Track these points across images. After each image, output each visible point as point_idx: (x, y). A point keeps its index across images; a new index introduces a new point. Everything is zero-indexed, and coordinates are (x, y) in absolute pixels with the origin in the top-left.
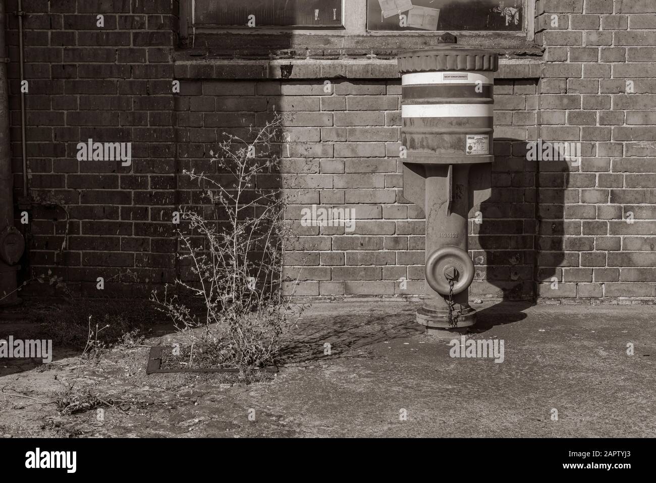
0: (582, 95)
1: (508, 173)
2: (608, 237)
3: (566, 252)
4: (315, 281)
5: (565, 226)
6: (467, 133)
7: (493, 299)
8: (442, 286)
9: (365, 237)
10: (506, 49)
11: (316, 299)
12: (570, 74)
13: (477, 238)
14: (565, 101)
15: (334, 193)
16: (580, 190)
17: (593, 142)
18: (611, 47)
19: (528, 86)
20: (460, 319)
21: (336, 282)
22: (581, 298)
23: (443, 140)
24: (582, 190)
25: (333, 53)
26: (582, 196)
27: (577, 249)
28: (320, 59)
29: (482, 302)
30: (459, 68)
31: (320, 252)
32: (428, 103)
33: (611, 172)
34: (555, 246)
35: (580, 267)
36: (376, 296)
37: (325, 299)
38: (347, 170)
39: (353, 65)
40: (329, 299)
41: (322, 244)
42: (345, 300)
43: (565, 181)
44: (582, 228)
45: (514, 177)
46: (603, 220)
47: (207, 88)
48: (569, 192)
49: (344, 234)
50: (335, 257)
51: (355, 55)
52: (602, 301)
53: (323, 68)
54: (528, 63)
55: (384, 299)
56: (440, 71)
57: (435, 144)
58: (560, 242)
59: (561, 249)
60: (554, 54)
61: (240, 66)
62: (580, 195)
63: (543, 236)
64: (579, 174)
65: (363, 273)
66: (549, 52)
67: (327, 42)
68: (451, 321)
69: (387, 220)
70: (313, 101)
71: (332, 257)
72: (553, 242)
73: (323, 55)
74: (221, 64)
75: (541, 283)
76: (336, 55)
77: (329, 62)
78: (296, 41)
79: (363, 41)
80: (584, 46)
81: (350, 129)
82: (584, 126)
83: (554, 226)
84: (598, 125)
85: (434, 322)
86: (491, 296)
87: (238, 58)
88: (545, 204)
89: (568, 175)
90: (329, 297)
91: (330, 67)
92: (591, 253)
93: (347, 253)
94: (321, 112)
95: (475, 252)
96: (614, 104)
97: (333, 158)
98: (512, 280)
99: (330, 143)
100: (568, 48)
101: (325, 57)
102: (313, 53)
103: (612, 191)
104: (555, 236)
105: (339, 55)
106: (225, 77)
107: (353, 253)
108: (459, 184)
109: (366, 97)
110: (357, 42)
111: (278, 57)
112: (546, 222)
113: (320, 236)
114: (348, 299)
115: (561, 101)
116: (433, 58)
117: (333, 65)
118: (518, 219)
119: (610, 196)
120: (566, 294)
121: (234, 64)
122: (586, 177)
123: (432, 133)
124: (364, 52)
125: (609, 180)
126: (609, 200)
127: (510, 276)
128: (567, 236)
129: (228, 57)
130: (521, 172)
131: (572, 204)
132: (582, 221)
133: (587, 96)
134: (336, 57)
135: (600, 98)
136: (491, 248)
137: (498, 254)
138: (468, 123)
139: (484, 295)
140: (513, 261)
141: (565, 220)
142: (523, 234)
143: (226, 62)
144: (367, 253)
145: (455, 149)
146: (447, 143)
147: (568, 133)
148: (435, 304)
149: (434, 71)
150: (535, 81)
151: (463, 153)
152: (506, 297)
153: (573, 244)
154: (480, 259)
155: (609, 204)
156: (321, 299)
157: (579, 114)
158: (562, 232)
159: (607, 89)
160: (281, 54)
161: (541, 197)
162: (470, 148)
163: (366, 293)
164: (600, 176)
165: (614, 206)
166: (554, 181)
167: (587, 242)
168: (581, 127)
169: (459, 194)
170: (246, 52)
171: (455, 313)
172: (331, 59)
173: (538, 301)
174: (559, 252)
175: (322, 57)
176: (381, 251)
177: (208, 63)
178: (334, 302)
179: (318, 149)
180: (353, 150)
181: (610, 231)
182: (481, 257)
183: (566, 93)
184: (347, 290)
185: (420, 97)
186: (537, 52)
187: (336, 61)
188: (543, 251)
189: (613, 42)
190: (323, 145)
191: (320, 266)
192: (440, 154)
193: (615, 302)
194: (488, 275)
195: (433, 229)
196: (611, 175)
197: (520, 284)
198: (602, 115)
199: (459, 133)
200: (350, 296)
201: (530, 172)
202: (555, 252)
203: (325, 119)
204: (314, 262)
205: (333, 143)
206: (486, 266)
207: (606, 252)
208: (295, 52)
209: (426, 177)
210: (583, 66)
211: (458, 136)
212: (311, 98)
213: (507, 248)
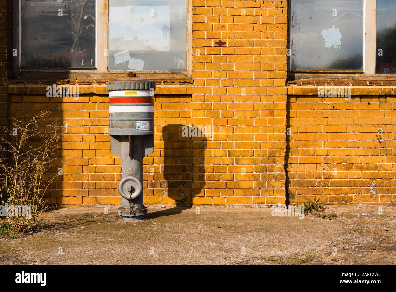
0: (212, 103)
1: (178, 141)
2: (227, 174)
3: (206, 181)
4: (80, 197)
5: (205, 168)
6: (137, 120)
7: (171, 206)
8: (126, 195)
9: (106, 174)
10: (176, 80)
11: (81, 206)
12: (206, 92)
13: (163, 174)
14: (204, 106)
15: (90, 152)
16: (213, 150)
17: (219, 126)
18: (226, 79)
19: (187, 98)
20: (137, 212)
21: (91, 197)
22: (214, 205)
23: (125, 123)
24: (214, 150)
25: (89, 82)
26: (214, 153)
27: (212, 179)
28: (82, 84)
29: (165, 207)
30: (132, 88)
31: (83, 182)
32: (118, 105)
33: (228, 141)
34: (201, 178)
35: (214, 189)
36: (112, 204)
37: (85, 206)
38: (96, 140)
39: (98, 88)
40: (87, 206)
41: (84, 178)
42: (96, 207)
43: (205, 145)
44: (214, 169)
45: (181, 144)
46: (224, 165)
47: (26, 99)
48: (207, 151)
49: (95, 172)
50: (91, 184)
51: (100, 82)
52: (225, 206)
53: (84, 89)
54: (186, 87)
55: (116, 206)
56: (123, 90)
57: (121, 126)
58: (203, 176)
59: (204, 180)
60: (198, 82)
61: (41, 88)
62: (213, 153)
63: (195, 173)
64: (212, 142)
65: (105, 192)
66: (196, 81)
67: (88, 76)
68: (131, 213)
69: (117, 166)
70: (79, 105)
71: (89, 185)
72: (200, 176)
73: (84, 83)
74: (32, 86)
75: (194, 197)
76: (91, 82)
77: (87, 86)
78: (72, 75)
79: (106, 76)
80: (213, 78)
81: (98, 120)
82: (214, 118)
83: (200, 168)
84: (221, 117)
85: (124, 213)
86: (170, 204)
87: (41, 84)
88: (196, 157)
89: (206, 142)
90: (87, 205)
91: (87, 88)
92: (219, 182)
93: (97, 182)
94: (83, 111)
95: (162, 182)
96: (228, 107)
97: (90, 134)
98: (181, 196)
99: (88, 126)
100: (205, 80)
101: (85, 84)
102: (79, 82)
103: (228, 150)
104: (201, 173)
105: (92, 82)
106: (33, 93)
107: (100, 182)
108: (136, 145)
109: (106, 104)
110: (103, 76)
111: (61, 83)
112: (196, 166)
113: (83, 173)
114: (97, 206)
115: (202, 105)
116: (120, 84)
117: (88, 87)
118: (184, 165)
119: (228, 153)
120: (207, 203)
121: (38, 86)
122: (215, 143)
123: (120, 120)
124: (105, 81)
125: (227, 145)
126: (227, 155)
127: (180, 194)
128: (207, 173)
129: (35, 83)
130: (185, 141)
131: (209, 157)
132: (214, 165)
133: (215, 103)
134: (90, 83)
135: (221, 104)
136: (170, 180)
137: (173, 183)
138: (137, 115)
139: (167, 204)
140: (181, 186)
141: (206, 165)
142: (186, 173)
143: (34, 86)
144: (107, 182)
145: (131, 128)
146: (127, 125)
147: (206, 122)
148: (125, 204)
149: (120, 90)
150: (190, 95)
151: (135, 129)
152: (177, 205)
153: (210, 177)
154: (164, 185)
155: (227, 157)
156: (83, 206)
157: (211, 112)
158: (204, 171)
159: (225, 99)
160: (63, 82)
161: (193, 153)
162: (139, 127)
163: (106, 203)
164: (223, 143)
165: (230, 158)
166: (200, 145)
167: (216, 176)
168: (212, 118)
169: (136, 150)
170: (45, 81)
171: (134, 209)
172: (88, 84)
173: (193, 206)
174: (202, 181)
175: (83, 83)
176: (114, 181)
177: (25, 86)
178: (90, 207)
179: (82, 129)
180: (99, 130)
181: (228, 171)
182: (165, 184)
183: (205, 102)
184: (97, 202)
185: (115, 103)
186: (191, 81)
187: (90, 85)
188: (195, 181)
189: (227, 76)
190: (84, 128)
191: (83, 189)
192: (124, 130)
193: (231, 207)
194: (168, 193)
195: (124, 167)
196: (228, 142)
197: (185, 198)
198: (222, 112)
199: (133, 120)
200: (98, 204)
201: (189, 141)
202: (201, 181)
203: (85, 114)
204: (80, 187)
205: (89, 126)
206: (167, 189)
207: (227, 181)
208: (70, 81)
209: (121, 142)
210: (213, 88)
211: (133, 121)
212: (78, 104)
213: (178, 180)
